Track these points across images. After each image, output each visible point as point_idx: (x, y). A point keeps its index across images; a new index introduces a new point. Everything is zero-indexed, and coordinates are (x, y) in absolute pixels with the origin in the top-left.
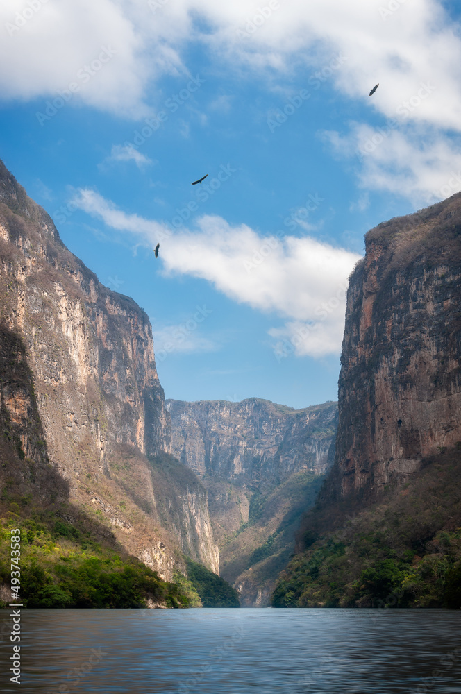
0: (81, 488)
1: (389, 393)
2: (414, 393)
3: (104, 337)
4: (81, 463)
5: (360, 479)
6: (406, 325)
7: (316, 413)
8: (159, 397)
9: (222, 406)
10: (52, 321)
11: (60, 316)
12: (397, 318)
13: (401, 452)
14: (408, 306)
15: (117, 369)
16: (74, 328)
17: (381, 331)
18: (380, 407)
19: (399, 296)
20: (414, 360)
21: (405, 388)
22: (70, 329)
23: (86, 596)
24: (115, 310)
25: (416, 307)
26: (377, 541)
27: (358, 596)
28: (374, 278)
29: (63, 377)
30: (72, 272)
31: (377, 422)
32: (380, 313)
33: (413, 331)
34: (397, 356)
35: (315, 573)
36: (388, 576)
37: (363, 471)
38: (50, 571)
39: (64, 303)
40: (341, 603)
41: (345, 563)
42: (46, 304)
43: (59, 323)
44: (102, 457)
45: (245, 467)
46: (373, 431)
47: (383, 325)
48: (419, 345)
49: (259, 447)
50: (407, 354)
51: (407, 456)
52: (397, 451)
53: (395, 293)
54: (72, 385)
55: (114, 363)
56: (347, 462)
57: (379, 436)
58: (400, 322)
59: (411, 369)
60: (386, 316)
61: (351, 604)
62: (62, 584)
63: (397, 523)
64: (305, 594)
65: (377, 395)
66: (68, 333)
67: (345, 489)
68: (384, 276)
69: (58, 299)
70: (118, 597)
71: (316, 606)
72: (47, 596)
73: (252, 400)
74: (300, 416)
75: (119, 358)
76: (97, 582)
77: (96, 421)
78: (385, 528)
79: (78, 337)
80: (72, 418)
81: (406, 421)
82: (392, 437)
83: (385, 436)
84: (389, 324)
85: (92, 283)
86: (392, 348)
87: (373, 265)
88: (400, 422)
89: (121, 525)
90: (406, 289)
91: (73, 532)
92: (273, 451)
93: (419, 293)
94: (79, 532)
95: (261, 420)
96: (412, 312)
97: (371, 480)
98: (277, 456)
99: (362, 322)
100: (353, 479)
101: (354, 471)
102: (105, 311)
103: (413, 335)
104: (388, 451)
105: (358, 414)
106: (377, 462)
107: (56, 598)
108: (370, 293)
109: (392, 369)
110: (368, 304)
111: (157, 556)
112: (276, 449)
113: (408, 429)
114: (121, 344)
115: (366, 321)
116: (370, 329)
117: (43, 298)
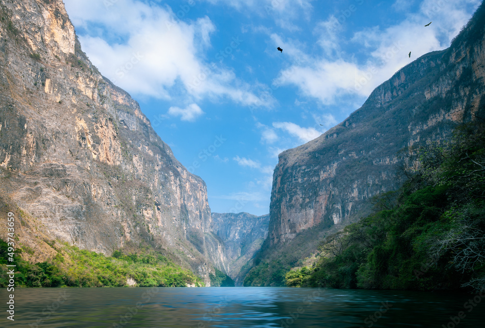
0: (177, 243)
1: (285, 210)
2: (294, 210)
3: (189, 190)
4: (177, 234)
5: (276, 240)
6: (291, 186)
7: (265, 217)
8: (209, 211)
9: (232, 215)
10: (168, 184)
11: (171, 182)
12: (289, 184)
13: (289, 231)
14: (292, 180)
15: (193, 202)
16: (176, 187)
17: (283, 188)
18: (282, 215)
19: (289, 176)
20: (294, 198)
21: (291, 208)
22: (175, 187)
23: (163, 283)
24: (193, 181)
25: (295, 180)
26: (278, 262)
27: (271, 282)
28: (281, 170)
29: (172, 204)
30: (177, 167)
31: (281, 221)
32: (282, 182)
33: (294, 188)
34: (288, 197)
35: (258, 274)
36: (281, 275)
37: (277, 238)
38: (150, 273)
39: (172, 178)
40: (265, 285)
41: (267, 271)
42: (166, 178)
43: (171, 185)
44: (185, 232)
45: (240, 236)
46: (280, 224)
47: (284, 186)
48: (295, 193)
49: (245, 230)
50: (291, 197)
51: (291, 233)
52: (288, 231)
53: (288, 175)
54: (175, 207)
55: (192, 199)
56: (272, 235)
57: (282, 225)
58: (289, 185)
59: (293, 202)
60: (285, 183)
61: (268, 285)
62: (154, 278)
63: (285, 256)
64: (253, 282)
65: (282, 211)
66: (174, 188)
67: (271, 244)
68: (284, 169)
69: (171, 176)
70: (176, 283)
71: (257, 286)
72: (147, 283)
73: (242, 213)
74: (259, 218)
75: (194, 197)
76: (168, 277)
77: (184, 220)
78: (281, 258)
79: (178, 190)
80: (174, 218)
81: (291, 220)
82: (286, 226)
83: (284, 226)
84: (286, 186)
85: (185, 171)
86: (286, 194)
87: (281, 166)
88: (289, 220)
89: (191, 257)
90: (292, 174)
91: (165, 259)
92: (250, 231)
93: (296, 175)
94: (167, 259)
95: (246, 220)
96: (294, 182)
97: (279, 241)
98: (251, 233)
99: (277, 185)
100: (274, 241)
101: (274, 238)
102: (189, 181)
103: (294, 190)
104: (285, 231)
105: (276, 217)
106: (281, 235)
107: (150, 283)
108: (280, 175)
109: (286, 202)
110: (279, 179)
111: (204, 268)
112: (251, 230)
113: (292, 223)
114: (195, 193)
115: (278, 185)
116: (280, 188)
117: (165, 176)
